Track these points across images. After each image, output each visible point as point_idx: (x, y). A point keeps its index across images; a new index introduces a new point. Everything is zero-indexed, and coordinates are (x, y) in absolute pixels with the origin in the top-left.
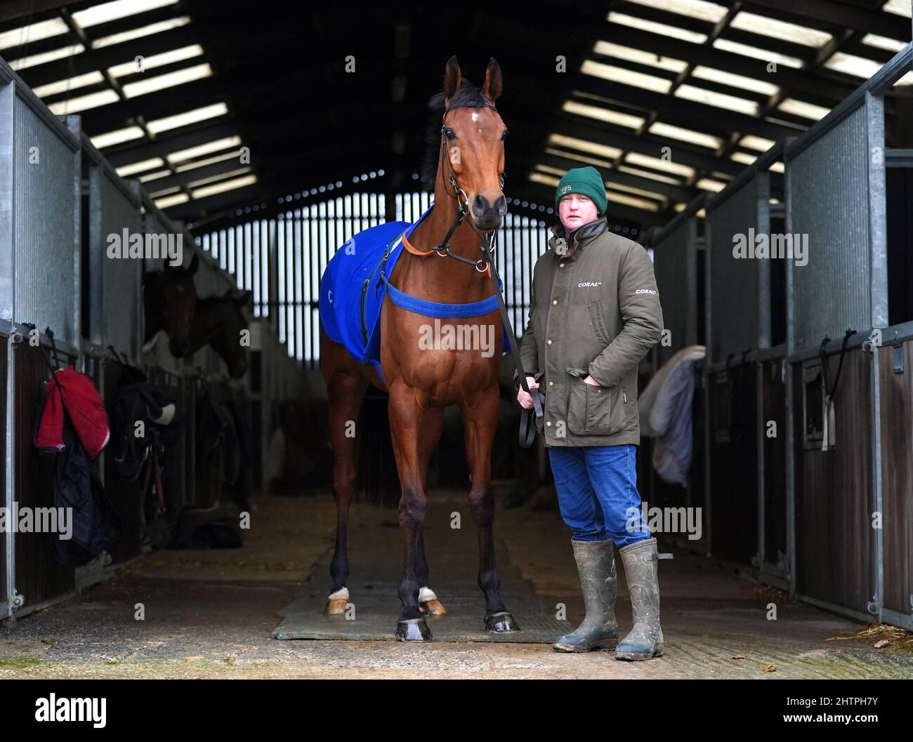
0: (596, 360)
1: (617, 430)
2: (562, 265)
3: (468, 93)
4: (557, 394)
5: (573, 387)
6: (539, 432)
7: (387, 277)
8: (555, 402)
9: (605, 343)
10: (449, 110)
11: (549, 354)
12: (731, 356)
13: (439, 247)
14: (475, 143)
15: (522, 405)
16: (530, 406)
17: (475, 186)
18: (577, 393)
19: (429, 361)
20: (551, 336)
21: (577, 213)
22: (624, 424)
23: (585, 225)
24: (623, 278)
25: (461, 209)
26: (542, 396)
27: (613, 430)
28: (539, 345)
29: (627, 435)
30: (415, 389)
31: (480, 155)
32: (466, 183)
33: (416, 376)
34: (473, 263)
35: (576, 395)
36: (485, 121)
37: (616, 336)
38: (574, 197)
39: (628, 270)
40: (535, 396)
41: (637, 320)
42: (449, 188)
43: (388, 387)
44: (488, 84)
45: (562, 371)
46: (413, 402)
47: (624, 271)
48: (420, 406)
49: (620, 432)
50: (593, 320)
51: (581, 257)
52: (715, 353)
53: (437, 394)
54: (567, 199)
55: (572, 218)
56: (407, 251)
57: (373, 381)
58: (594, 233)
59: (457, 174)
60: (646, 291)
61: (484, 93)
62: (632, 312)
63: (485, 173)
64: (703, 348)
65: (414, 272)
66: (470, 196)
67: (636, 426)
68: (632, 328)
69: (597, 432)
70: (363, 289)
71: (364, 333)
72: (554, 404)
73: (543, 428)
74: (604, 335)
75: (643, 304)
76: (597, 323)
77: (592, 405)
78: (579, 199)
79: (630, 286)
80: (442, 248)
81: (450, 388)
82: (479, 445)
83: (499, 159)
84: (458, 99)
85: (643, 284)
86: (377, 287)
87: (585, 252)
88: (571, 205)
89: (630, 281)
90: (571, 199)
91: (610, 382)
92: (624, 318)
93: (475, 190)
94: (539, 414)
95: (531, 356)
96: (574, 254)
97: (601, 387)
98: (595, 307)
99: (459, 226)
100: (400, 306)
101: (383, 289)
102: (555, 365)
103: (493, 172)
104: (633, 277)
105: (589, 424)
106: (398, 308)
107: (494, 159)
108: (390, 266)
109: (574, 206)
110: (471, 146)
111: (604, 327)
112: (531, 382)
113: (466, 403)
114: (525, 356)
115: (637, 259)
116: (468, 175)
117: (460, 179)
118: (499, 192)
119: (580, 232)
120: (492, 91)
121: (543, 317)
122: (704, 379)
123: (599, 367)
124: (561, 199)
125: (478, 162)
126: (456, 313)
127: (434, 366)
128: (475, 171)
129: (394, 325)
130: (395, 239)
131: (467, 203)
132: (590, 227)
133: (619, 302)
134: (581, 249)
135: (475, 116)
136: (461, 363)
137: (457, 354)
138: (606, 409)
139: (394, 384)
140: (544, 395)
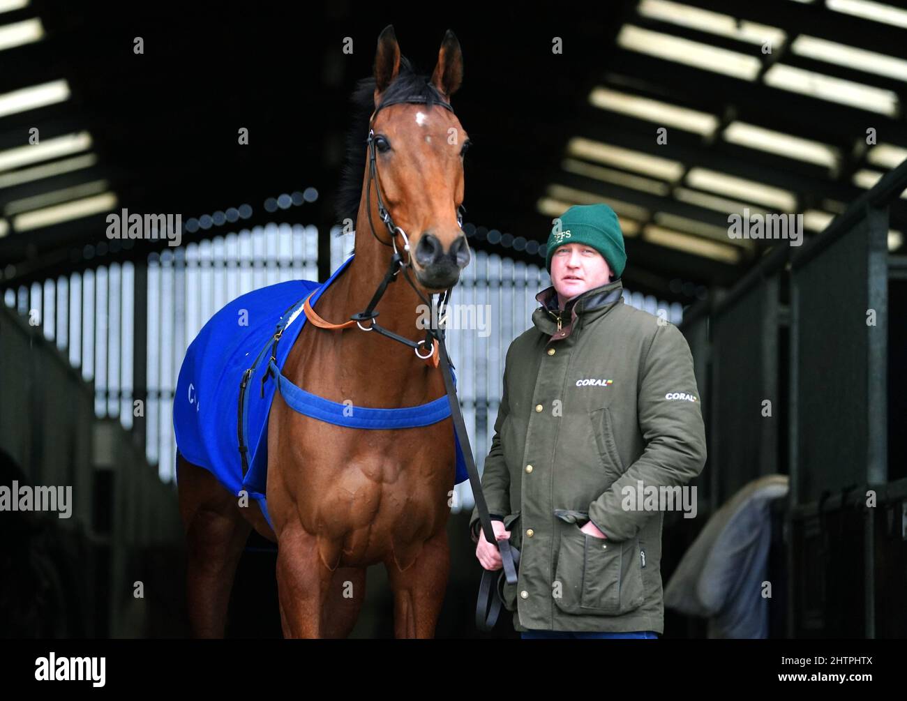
0: (600, 499)
1: (629, 608)
2: (552, 352)
3: (410, 83)
4: (538, 548)
5: (564, 540)
6: (509, 607)
7: (279, 367)
8: (535, 560)
9: (615, 473)
10: (381, 107)
11: (528, 486)
12: (827, 495)
13: (361, 315)
14: (421, 157)
15: (483, 563)
16: (495, 565)
17: (421, 222)
18: (569, 547)
19: (341, 496)
20: (532, 459)
21: (578, 273)
22: (641, 599)
23: (589, 292)
24: (645, 376)
25: (397, 257)
26: (515, 551)
27: (624, 608)
28: (512, 473)
29: (645, 618)
30: (318, 539)
31: (428, 175)
32: (406, 218)
33: (320, 519)
34: (411, 343)
35: (568, 551)
36: (436, 124)
37: (633, 462)
38: (575, 248)
39: (653, 364)
40: (504, 550)
41: (666, 440)
42: (379, 226)
43: (277, 534)
44: (442, 71)
45: (547, 512)
46: (315, 559)
47: (649, 363)
48: (327, 566)
49: (633, 611)
50: (598, 436)
51: (582, 342)
52: (803, 487)
53: (353, 547)
54: (563, 251)
55: (569, 281)
56: (311, 325)
57: (257, 526)
58: (602, 304)
59: (391, 204)
60: (682, 396)
61: (435, 84)
62: (659, 427)
63: (435, 202)
64: (783, 479)
65: (321, 359)
66: (411, 236)
67: (659, 604)
68: (657, 452)
69: (599, 611)
70: (242, 384)
71: (243, 451)
72: (533, 564)
73: (515, 602)
74: (614, 460)
75: (675, 416)
76: (603, 442)
77: (593, 568)
78: (582, 251)
79: (656, 388)
80: (366, 316)
81: (372, 538)
82: (415, 626)
83: (457, 183)
84: (394, 93)
85: (676, 385)
86: (265, 379)
87: (589, 331)
88: (569, 261)
89: (658, 379)
90: (570, 251)
91: (620, 532)
92: (646, 436)
93: (421, 227)
94: (511, 578)
95: (497, 488)
96: (572, 335)
97: (608, 541)
98: (602, 417)
99: (393, 283)
100: (299, 411)
101: (273, 383)
102: (537, 504)
103: (448, 200)
104: (662, 373)
105: (587, 597)
106: (296, 415)
107: (449, 181)
108: (285, 348)
109: (573, 263)
110: (415, 161)
111: (614, 449)
112: (498, 528)
113: (396, 561)
114: (489, 488)
115: (668, 346)
116: (410, 206)
117: (396, 212)
118: (457, 230)
119: (580, 303)
120: (447, 82)
121: (519, 430)
122: (786, 529)
123: (605, 509)
124: (555, 251)
125: (425, 186)
126: (384, 422)
127: (348, 503)
128: (421, 198)
129: (290, 440)
130: (293, 307)
131: (407, 247)
132: (597, 295)
133: (638, 411)
134: (582, 329)
135: (420, 117)
136: (391, 499)
137: (385, 485)
138: (613, 574)
139: (286, 531)
140: (519, 549)
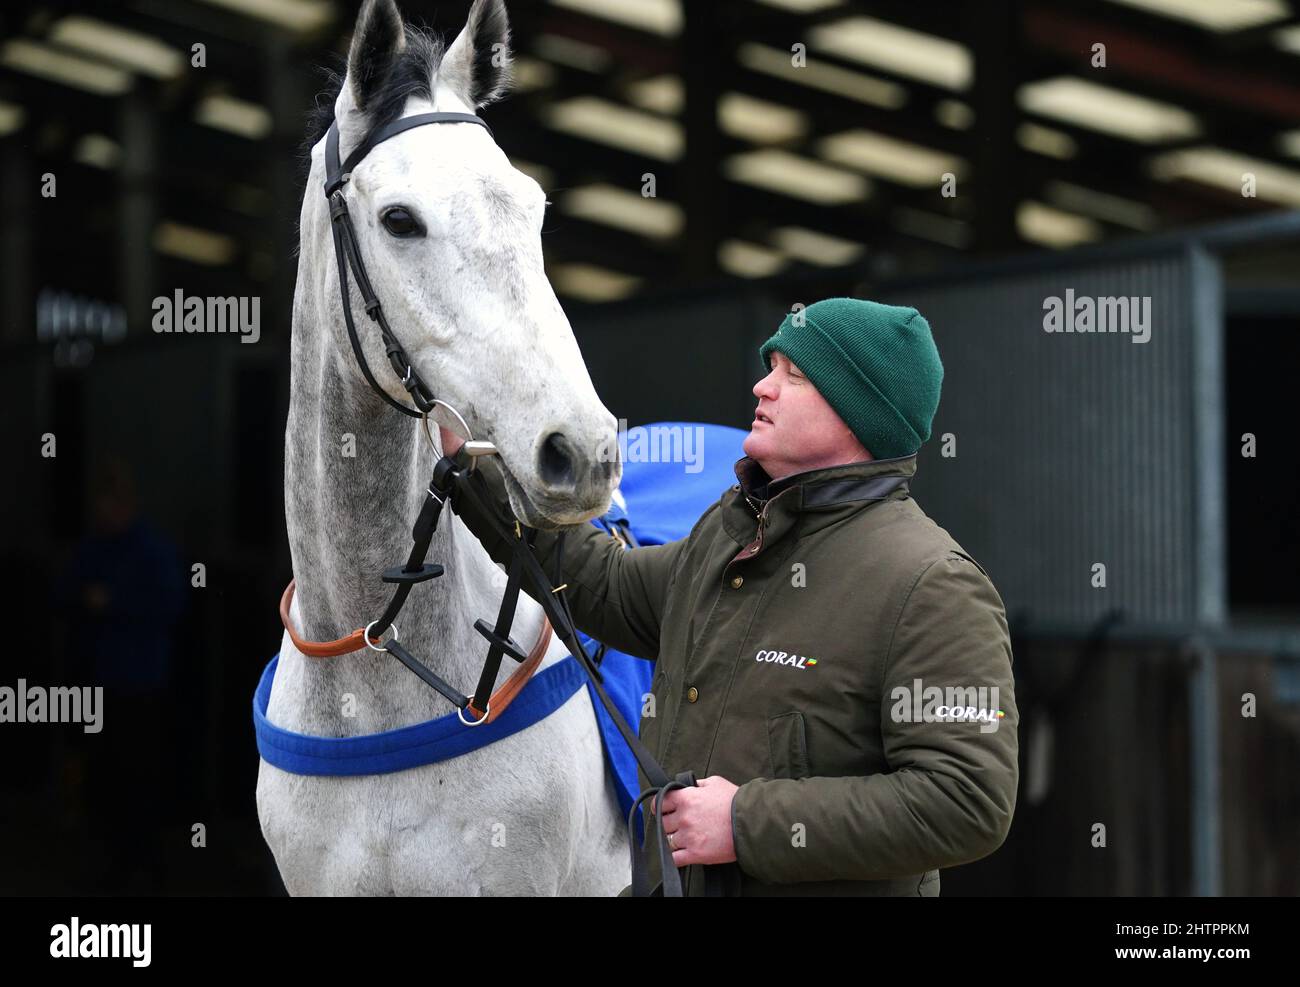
2: (738, 582)
132: (836, 479)
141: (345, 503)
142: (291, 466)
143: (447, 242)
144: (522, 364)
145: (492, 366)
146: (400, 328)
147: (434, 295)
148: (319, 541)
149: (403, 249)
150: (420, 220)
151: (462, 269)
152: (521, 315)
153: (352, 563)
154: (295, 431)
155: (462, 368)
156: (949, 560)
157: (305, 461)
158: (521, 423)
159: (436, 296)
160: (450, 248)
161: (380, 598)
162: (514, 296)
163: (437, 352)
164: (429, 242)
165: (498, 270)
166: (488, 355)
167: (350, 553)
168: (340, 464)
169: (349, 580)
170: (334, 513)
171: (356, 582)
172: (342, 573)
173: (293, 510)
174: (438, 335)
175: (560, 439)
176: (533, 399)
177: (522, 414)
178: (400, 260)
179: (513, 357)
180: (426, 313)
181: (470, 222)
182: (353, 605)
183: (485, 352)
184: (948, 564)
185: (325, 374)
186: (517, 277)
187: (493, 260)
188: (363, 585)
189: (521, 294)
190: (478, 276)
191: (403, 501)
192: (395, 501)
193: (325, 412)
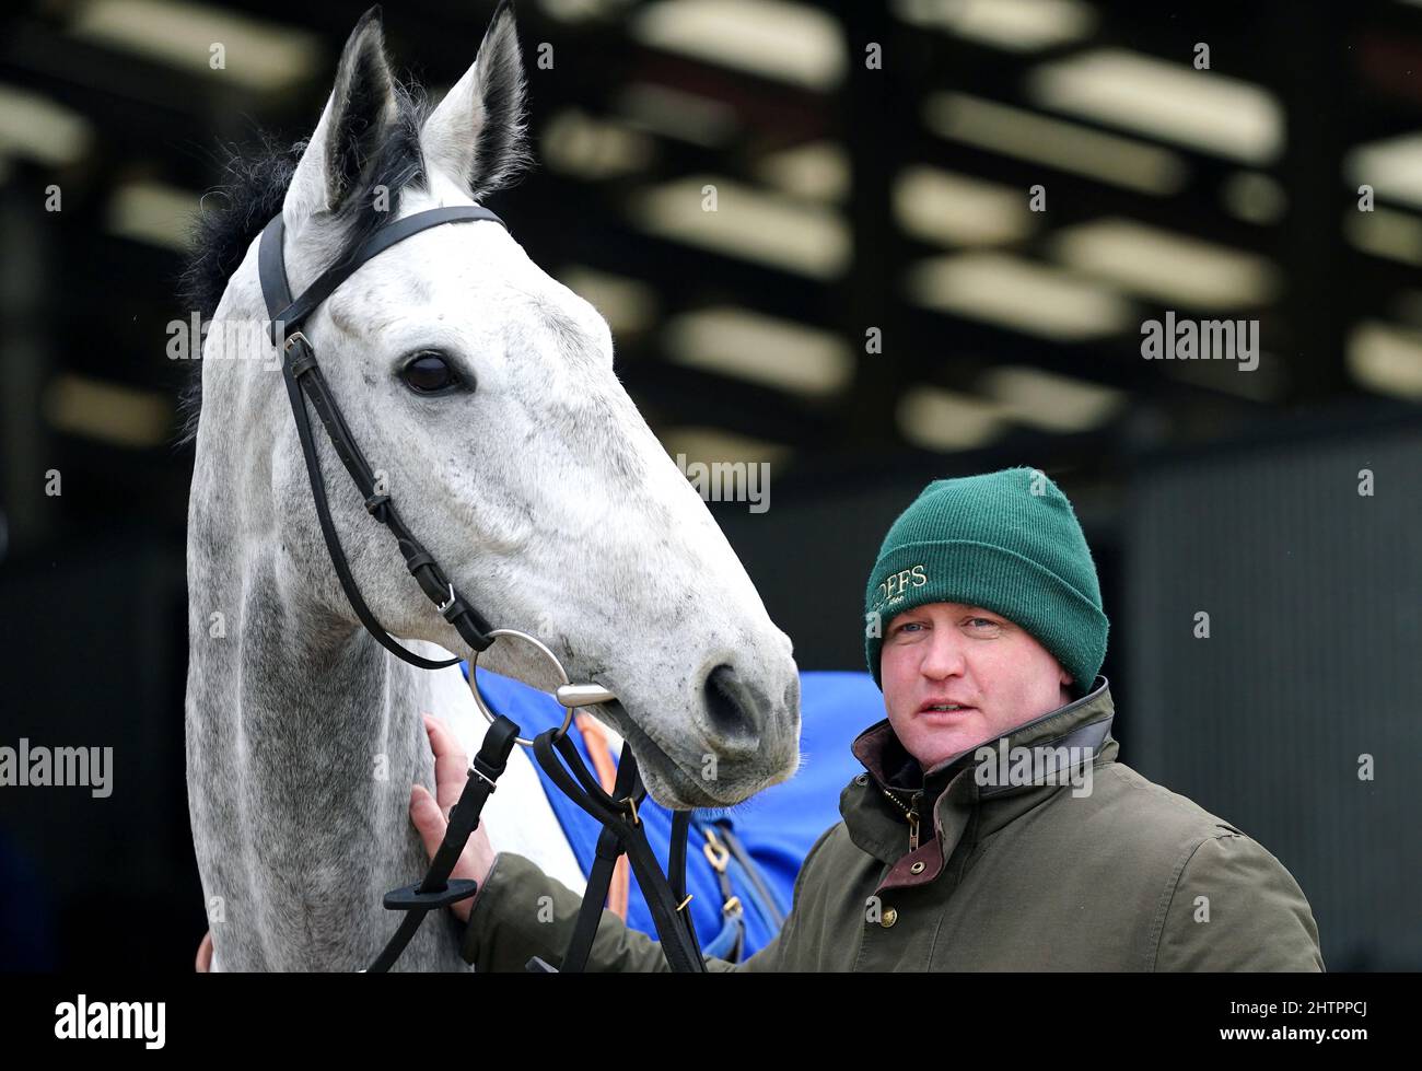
88: (925, 655)
109: (940, 661)
141: (282, 799)
142: (198, 750)
143: (507, 398)
144: (650, 568)
145: (597, 576)
146: (434, 531)
147: (493, 478)
148: (246, 860)
149: (436, 413)
150: (465, 368)
151: (533, 436)
152: (639, 496)
153: (294, 890)
154: (203, 695)
155: (545, 584)
156: (1219, 839)
157: (221, 740)
158: (656, 656)
159: (495, 480)
160: (513, 405)
161: (336, 944)
162: (622, 468)
163: (501, 563)
164: (479, 399)
165: (589, 432)
166: (588, 561)
167: (292, 875)
168: (275, 740)
169: (291, 916)
170: (265, 816)
171: (300, 919)
172: (280, 905)
173: (204, 816)
174: (503, 539)
175: (728, 674)
176: (678, 617)
177: (657, 643)
178: (432, 429)
179: (633, 560)
180: (482, 506)
181: (537, 364)
182: (297, 954)
183: (582, 556)
184: (1217, 844)
185: (251, 606)
186: (622, 441)
187: (581, 418)
188: (310, 923)
189: (634, 466)
190: (558, 444)
191: (368, 794)
192: (357, 793)
193: (251, 663)
